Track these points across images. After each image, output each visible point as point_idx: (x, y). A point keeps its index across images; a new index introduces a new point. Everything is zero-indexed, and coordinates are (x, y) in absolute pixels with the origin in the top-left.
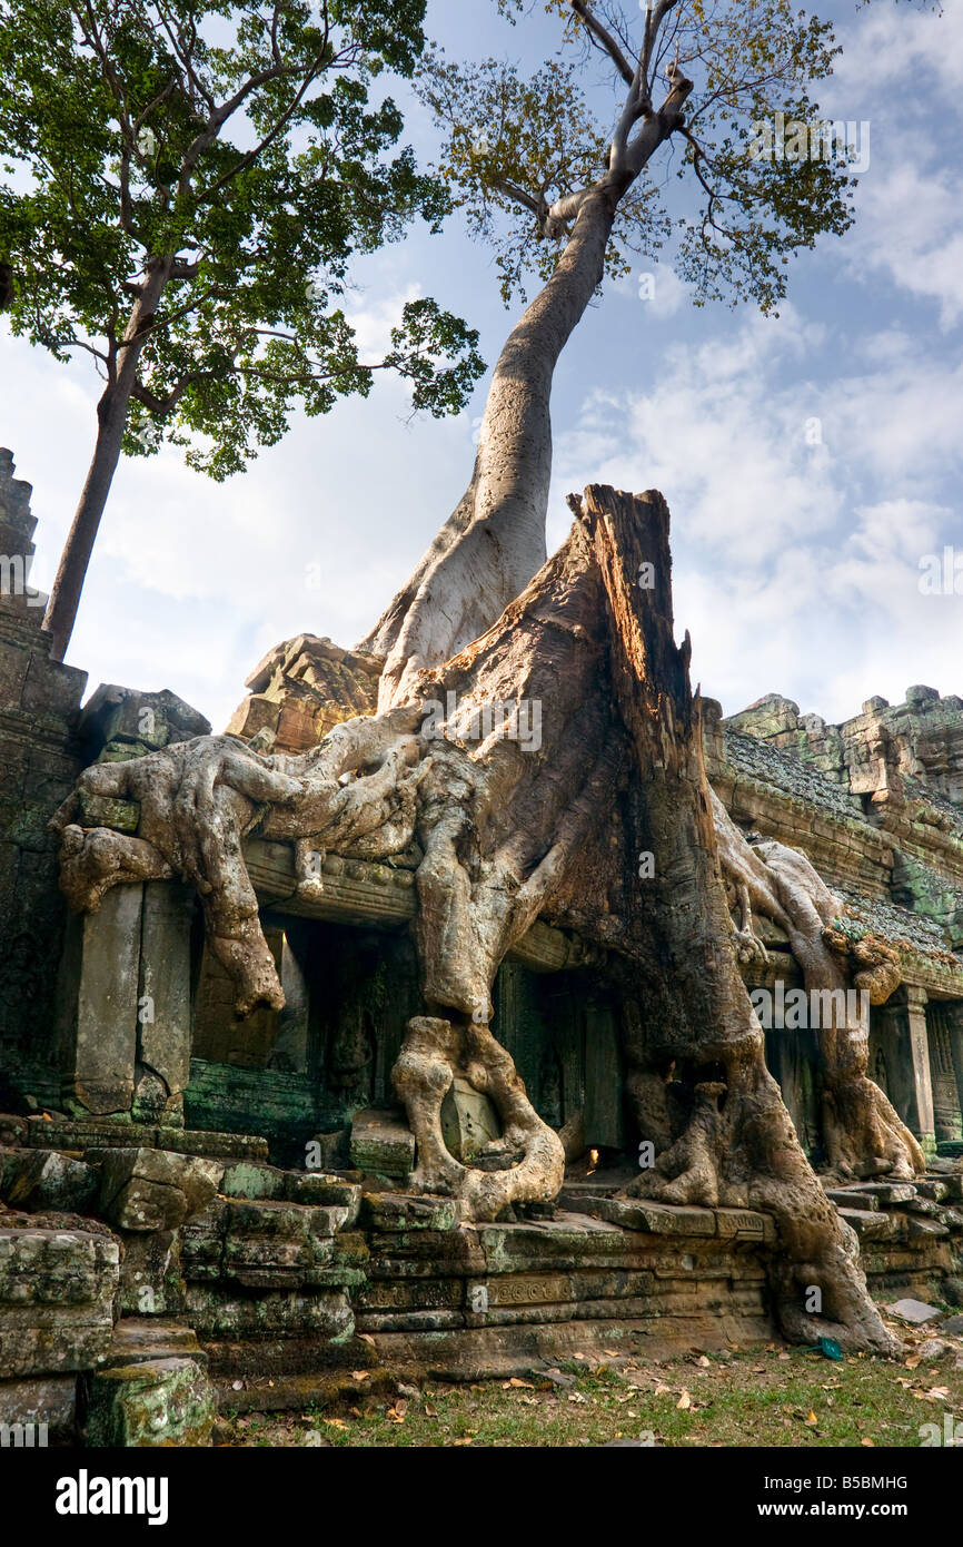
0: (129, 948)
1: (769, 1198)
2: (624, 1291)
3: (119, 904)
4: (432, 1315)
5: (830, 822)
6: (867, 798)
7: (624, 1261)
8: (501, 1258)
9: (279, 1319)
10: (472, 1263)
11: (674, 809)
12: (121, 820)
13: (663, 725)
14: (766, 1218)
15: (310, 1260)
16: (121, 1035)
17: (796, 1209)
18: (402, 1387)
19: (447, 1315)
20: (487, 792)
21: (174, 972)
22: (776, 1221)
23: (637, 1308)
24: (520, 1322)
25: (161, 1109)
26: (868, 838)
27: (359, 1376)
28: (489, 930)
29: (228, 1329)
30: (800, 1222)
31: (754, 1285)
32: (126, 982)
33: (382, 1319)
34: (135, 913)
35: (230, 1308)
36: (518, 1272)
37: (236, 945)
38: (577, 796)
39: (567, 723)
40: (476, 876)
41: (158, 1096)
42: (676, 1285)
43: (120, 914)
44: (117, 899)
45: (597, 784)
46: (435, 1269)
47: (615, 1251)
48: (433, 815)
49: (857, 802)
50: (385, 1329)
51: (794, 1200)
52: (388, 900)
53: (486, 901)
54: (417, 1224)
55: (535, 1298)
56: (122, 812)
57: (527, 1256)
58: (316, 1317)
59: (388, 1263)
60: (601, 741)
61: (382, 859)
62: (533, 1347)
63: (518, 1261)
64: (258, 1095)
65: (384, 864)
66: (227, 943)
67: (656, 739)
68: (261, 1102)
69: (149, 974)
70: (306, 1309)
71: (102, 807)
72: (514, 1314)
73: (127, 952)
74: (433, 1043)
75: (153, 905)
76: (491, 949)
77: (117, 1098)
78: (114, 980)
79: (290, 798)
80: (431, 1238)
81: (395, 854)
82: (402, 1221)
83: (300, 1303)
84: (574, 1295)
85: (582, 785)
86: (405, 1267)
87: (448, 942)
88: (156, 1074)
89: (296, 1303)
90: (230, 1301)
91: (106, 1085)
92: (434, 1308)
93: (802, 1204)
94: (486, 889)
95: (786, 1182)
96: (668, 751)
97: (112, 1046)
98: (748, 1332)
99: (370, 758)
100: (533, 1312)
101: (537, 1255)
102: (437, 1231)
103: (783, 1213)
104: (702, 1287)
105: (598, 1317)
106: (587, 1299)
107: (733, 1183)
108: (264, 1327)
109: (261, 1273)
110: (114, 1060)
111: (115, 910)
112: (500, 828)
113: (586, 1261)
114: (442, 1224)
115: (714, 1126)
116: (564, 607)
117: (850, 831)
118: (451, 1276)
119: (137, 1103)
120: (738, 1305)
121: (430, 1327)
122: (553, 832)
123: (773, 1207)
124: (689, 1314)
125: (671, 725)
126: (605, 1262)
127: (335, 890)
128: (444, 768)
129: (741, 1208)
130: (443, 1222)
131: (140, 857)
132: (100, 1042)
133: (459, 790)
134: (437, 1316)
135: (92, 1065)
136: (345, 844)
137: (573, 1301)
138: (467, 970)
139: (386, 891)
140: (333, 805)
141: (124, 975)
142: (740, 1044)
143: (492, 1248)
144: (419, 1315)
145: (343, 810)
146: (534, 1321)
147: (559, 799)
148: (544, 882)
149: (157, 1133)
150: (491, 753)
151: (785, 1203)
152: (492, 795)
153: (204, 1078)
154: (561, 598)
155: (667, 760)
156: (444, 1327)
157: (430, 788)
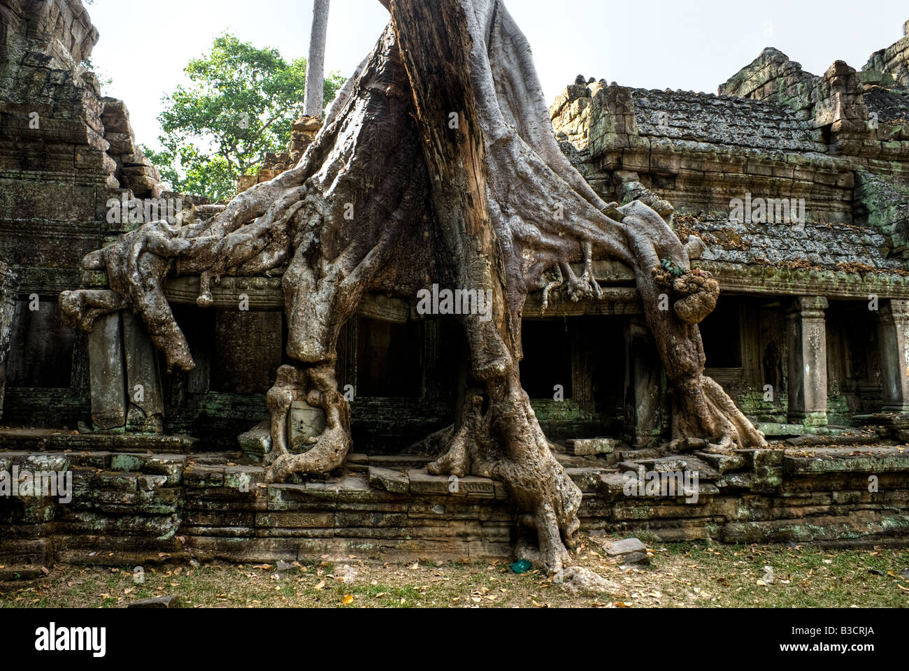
0: (114, 346)
1: (501, 472)
2: (381, 524)
3: (105, 325)
4: (235, 530)
5: (766, 162)
6: (826, 129)
7: (379, 507)
8: (279, 501)
9: (127, 527)
10: (257, 505)
11: (450, 209)
12: (99, 281)
13: (435, 149)
14: (497, 484)
15: (140, 501)
16: (114, 390)
17: (516, 480)
18: (192, 562)
19: (245, 530)
20: (331, 218)
21: (143, 355)
22: (505, 487)
23: (391, 533)
24: (293, 536)
25: (142, 424)
26: (817, 167)
27: (161, 555)
28: (322, 308)
29: (100, 530)
30: (518, 488)
31: (503, 524)
32: (114, 363)
33: (204, 529)
34: (116, 328)
35: (103, 521)
36: (290, 511)
37: (161, 339)
38: (396, 209)
39: (388, 158)
40: (319, 276)
41: (140, 418)
42: (427, 522)
43: (107, 329)
44: (105, 322)
45: (408, 197)
46: (231, 507)
47: (368, 501)
48: (297, 239)
49: (817, 135)
50: (204, 534)
51: (516, 474)
52: (266, 298)
53: (324, 290)
54: (212, 484)
55: (305, 524)
56: (99, 278)
57: (298, 502)
58: (148, 527)
59: (201, 503)
60: (411, 166)
61: (261, 274)
62: (296, 550)
63: (291, 504)
64: (251, 408)
65: (263, 276)
66: (157, 338)
67: (433, 159)
68: (253, 412)
69: (129, 357)
70: (144, 523)
71: (89, 277)
72: (289, 532)
73: (113, 348)
74: (286, 381)
75: (127, 322)
76: (323, 320)
77: (114, 421)
78: (107, 364)
79: (181, 253)
80: (224, 492)
81: (270, 269)
82: (202, 483)
83: (142, 520)
84: (337, 524)
85: (399, 200)
86: (210, 505)
87: (293, 320)
88: (138, 407)
89: (138, 520)
90: (102, 518)
91: (108, 415)
92: (235, 526)
93: (521, 477)
94: (325, 283)
95: (514, 462)
96: (441, 168)
97: (109, 396)
98: (490, 552)
99: (260, 210)
100: (304, 531)
101: (306, 502)
102: (229, 488)
103: (508, 483)
104: (456, 524)
105: (355, 536)
106: (348, 527)
107: (487, 461)
108: (119, 530)
109: (112, 506)
110: (111, 403)
111: (103, 328)
112: (342, 239)
113: (345, 506)
114: (232, 485)
115: (474, 425)
116: (382, 75)
117: (791, 165)
118: (245, 511)
119: (128, 422)
120: (488, 536)
121: (233, 535)
122: (377, 235)
123: (503, 478)
124: (438, 539)
125: (440, 148)
126: (361, 507)
127: (231, 297)
128: (310, 206)
129: (486, 477)
130: (233, 483)
131: (105, 300)
132: (102, 395)
133: (315, 220)
134: (237, 530)
135: (100, 406)
136: (234, 269)
137: (337, 527)
138: (303, 335)
139: (264, 292)
140: (214, 250)
141: (112, 360)
142: (486, 371)
143: (273, 497)
144: (227, 529)
145: (220, 252)
146: (306, 536)
147: (381, 213)
148: (361, 273)
149: (114, 439)
150: (335, 191)
151: (510, 475)
152: (334, 219)
153: (218, 401)
154: (380, 68)
155: (442, 174)
156: (242, 535)
157: (299, 221)
